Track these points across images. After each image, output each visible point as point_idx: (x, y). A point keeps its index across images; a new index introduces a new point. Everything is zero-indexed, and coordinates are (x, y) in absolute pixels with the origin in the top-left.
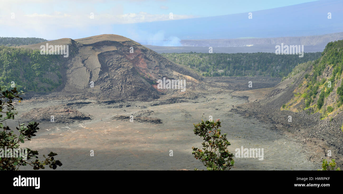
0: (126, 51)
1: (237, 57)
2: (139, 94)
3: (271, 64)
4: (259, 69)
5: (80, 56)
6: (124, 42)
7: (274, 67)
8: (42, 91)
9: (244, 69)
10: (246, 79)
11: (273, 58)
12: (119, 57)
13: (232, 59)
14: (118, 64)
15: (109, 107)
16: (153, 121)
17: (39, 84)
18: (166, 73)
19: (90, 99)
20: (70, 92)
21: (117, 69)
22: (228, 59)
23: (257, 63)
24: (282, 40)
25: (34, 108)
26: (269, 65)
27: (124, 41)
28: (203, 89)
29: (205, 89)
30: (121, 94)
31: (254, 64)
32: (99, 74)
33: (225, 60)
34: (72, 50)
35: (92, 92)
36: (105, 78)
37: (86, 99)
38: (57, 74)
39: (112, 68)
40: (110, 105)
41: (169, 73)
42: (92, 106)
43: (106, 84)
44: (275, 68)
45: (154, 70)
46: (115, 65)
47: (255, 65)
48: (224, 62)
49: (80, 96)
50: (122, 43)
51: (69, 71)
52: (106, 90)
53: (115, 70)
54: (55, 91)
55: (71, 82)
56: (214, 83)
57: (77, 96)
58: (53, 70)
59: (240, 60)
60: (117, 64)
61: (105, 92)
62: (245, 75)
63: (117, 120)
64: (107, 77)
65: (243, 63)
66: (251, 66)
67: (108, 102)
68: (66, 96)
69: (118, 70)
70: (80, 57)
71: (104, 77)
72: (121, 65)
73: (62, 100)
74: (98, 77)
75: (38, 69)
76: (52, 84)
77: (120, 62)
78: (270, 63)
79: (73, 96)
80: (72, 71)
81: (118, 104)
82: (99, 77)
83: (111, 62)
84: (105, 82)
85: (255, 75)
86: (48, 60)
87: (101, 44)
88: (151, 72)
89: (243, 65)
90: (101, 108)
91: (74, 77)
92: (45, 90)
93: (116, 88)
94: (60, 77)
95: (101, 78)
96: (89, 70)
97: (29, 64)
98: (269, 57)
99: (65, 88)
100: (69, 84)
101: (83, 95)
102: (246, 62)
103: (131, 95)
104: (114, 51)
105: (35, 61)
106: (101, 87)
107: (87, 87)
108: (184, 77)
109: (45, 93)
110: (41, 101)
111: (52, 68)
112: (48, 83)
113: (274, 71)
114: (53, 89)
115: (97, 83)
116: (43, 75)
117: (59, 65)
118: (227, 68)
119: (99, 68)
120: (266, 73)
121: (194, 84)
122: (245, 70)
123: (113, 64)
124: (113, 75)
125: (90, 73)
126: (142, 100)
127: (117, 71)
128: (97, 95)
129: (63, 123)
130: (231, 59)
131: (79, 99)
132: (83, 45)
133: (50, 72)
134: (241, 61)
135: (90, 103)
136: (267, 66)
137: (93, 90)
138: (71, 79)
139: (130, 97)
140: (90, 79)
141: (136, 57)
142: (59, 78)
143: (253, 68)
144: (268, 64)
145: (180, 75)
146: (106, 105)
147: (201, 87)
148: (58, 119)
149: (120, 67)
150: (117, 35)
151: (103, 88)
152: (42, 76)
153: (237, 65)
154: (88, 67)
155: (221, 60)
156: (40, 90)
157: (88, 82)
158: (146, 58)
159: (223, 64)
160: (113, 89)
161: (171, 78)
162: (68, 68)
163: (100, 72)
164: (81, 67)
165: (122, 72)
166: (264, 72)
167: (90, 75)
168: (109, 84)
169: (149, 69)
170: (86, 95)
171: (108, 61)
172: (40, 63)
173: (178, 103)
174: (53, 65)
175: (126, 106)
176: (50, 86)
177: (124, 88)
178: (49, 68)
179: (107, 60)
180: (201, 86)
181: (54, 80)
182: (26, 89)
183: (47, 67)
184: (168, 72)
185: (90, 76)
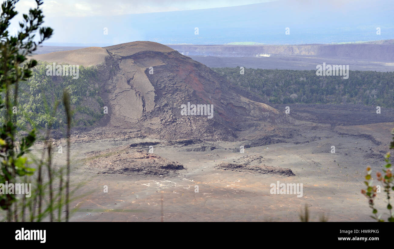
0: (175, 67)
1: (314, 76)
2: (215, 131)
3: (362, 86)
4: (345, 93)
5: (123, 73)
6: (169, 53)
7: (368, 92)
8: (80, 126)
9: (325, 93)
10: (330, 108)
11: (364, 78)
12: (170, 75)
13: (307, 79)
14: (173, 86)
15: (188, 150)
16: (283, 172)
17: (76, 114)
18: (231, 98)
19: (150, 137)
20: (119, 126)
21: (173, 94)
22: (301, 79)
23: (342, 85)
24: (310, 48)
25: (91, 152)
26: (360, 89)
27: (170, 51)
28: (287, 122)
29: (289, 123)
30: (192, 130)
31: (339, 87)
32: (154, 100)
33: (297, 80)
34: (112, 65)
35: (151, 127)
36: (164, 106)
37: (145, 137)
38: (98, 100)
39: (167, 91)
40: (189, 147)
41: (235, 99)
42: (162, 149)
43: (168, 116)
44: (370, 93)
45: (214, 94)
46: (169, 87)
47: (341, 88)
48: (295, 82)
49: (135, 133)
50: (167, 55)
51: (111, 96)
52: (169, 124)
53: (171, 95)
54: (98, 126)
55: (118, 113)
56: (295, 114)
57: (131, 132)
58: (92, 95)
59: (318, 80)
60: (171, 86)
61: (168, 127)
62: (328, 102)
63: (225, 170)
64: (166, 105)
65: (323, 84)
66: (335, 89)
67: (184, 143)
68: (115, 133)
69: (175, 94)
70: (123, 75)
71: (162, 105)
72: (178, 87)
73: (112, 139)
74: (154, 105)
75: (75, 93)
76: (92, 115)
77: (174, 83)
78: (360, 85)
79: (125, 133)
80: (116, 96)
81: (199, 146)
82: (156, 105)
83: (161, 82)
84: (164, 111)
85: (342, 102)
86: (85, 80)
87: (142, 55)
88: (210, 97)
89: (323, 88)
90: (178, 151)
91: (120, 105)
92: (85, 125)
93: (182, 121)
94: (102, 105)
95: (158, 106)
96: (139, 95)
97: (62, 85)
98: (358, 76)
99: (111, 121)
100: (115, 114)
101: (138, 131)
102: (327, 83)
103: (206, 132)
104: (161, 66)
105: (69, 81)
106: (162, 120)
107: (141, 120)
108: (257, 104)
109: (85, 129)
110: (87, 141)
111: (90, 91)
112: (88, 114)
113: (368, 97)
114: (94, 122)
115: (154, 113)
116: (81, 102)
117: (97, 86)
118: (301, 91)
119: (153, 92)
120: (356, 100)
121: (273, 115)
122: (327, 95)
123: (165, 86)
124: (171, 102)
125: (142, 99)
126: (223, 139)
127: (174, 96)
128: (159, 132)
129: (155, 174)
130: (305, 79)
131: (134, 138)
132: (121, 57)
133: (88, 97)
134: (320, 81)
135: (158, 143)
136: (357, 90)
137: (151, 124)
138: (117, 108)
139: (206, 135)
140: (144, 107)
141: (187, 75)
142: (100, 105)
143: (337, 92)
144: (358, 87)
145: (251, 101)
146: (183, 146)
147: (283, 120)
148: (146, 169)
149: (177, 90)
150: (156, 43)
151: (164, 121)
152: (79, 104)
153: (315, 87)
154: (137, 90)
155: (292, 80)
156: (78, 124)
157: (142, 113)
158: (200, 76)
159: (294, 85)
160: (177, 122)
161: (239, 106)
162: (109, 92)
163: (155, 97)
164: (128, 89)
165: (182, 98)
166: (354, 98)
167: (143, 102)
168: (172, 116)
169: (207, 92)
170: (143, 131)
171: (157, 82)
172: (76, 84)
173: (274, 143)
174: (91, 87)
175: (210, 148)
176: (91, 119)
177: (192, 121)
178: (88, 91)
179: (156, 80)
180: (283, 118)
181: (94, 109)
182: (62, 123)
183: (85, 90)
184: (233, 97)
185: (142, 104)
